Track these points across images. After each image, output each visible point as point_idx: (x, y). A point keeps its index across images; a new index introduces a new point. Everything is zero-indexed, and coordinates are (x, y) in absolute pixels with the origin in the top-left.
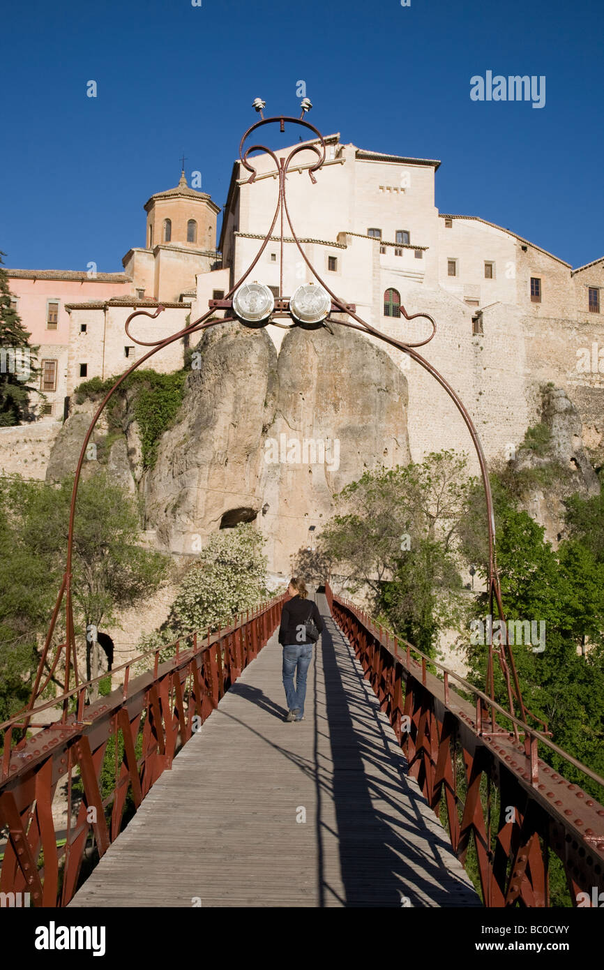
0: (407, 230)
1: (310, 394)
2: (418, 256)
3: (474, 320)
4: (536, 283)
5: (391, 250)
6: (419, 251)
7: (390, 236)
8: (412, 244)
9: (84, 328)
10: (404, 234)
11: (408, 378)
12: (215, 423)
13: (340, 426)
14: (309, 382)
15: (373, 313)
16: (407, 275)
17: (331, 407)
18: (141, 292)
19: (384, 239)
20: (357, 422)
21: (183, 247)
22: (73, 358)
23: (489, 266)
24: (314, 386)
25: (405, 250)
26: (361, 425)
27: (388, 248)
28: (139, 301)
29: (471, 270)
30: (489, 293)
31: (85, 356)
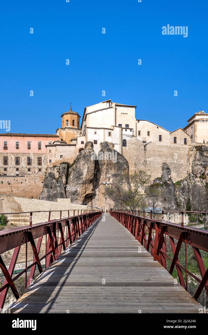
0: (128, 124)
1: (105, 167)
2: (131, 131)
3: (145, 146)
4: (160, 136)
5: (124, 130)
6: (131, 130)
7: (124, 126)
8: (129, 128)
9: (50, 151)
10: (127, 126)
11: (129, 162)
12: (83, 174)
13: (113, 174)
14: (105, 163)
15: (120, 146)
16: (128, 136)
17: (110, 169)
18: (62, 140)
19: (122, 127)
20: (116, 173)
21: (72, 127)
22: (48, 158)
23: (148, 132)
24: (106, 164)
25: (128, 130)
26: (117, 173)
27: (123, 129)
28: (61, 142)
29: (144, 134)
30: (148, 140)
31: (51, 158)
